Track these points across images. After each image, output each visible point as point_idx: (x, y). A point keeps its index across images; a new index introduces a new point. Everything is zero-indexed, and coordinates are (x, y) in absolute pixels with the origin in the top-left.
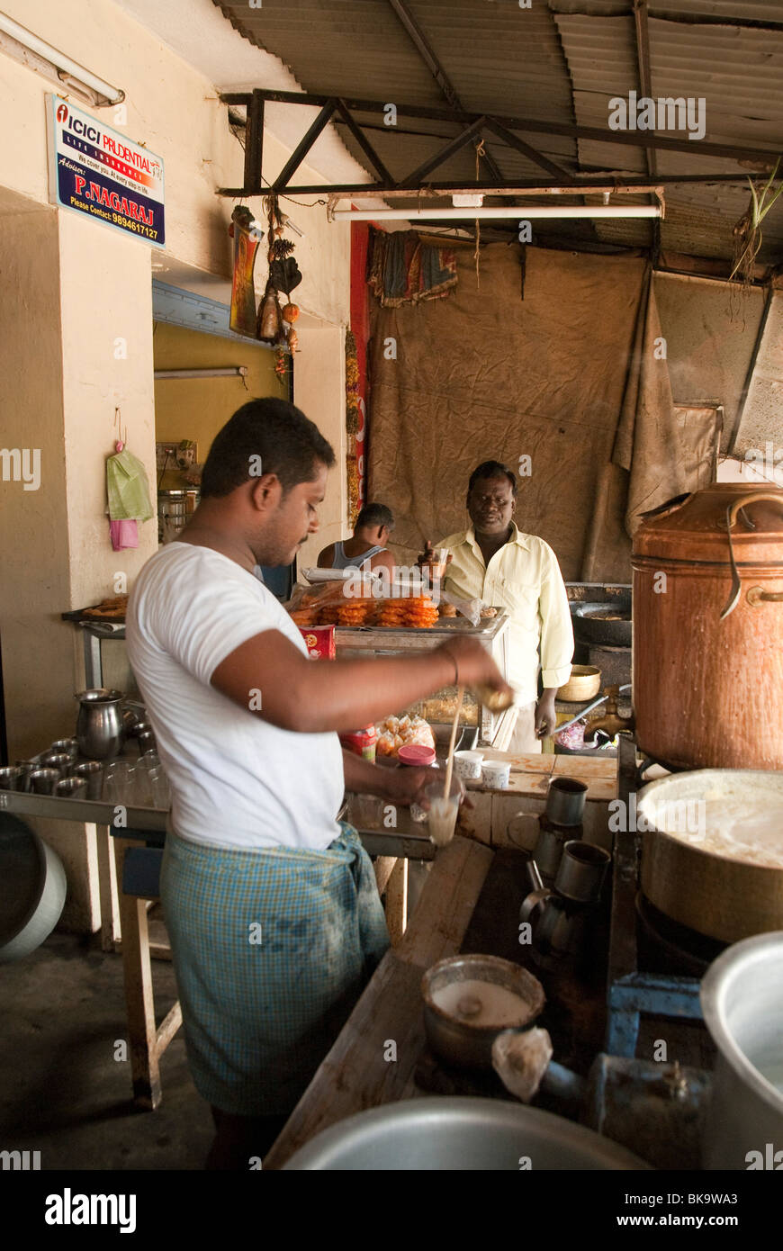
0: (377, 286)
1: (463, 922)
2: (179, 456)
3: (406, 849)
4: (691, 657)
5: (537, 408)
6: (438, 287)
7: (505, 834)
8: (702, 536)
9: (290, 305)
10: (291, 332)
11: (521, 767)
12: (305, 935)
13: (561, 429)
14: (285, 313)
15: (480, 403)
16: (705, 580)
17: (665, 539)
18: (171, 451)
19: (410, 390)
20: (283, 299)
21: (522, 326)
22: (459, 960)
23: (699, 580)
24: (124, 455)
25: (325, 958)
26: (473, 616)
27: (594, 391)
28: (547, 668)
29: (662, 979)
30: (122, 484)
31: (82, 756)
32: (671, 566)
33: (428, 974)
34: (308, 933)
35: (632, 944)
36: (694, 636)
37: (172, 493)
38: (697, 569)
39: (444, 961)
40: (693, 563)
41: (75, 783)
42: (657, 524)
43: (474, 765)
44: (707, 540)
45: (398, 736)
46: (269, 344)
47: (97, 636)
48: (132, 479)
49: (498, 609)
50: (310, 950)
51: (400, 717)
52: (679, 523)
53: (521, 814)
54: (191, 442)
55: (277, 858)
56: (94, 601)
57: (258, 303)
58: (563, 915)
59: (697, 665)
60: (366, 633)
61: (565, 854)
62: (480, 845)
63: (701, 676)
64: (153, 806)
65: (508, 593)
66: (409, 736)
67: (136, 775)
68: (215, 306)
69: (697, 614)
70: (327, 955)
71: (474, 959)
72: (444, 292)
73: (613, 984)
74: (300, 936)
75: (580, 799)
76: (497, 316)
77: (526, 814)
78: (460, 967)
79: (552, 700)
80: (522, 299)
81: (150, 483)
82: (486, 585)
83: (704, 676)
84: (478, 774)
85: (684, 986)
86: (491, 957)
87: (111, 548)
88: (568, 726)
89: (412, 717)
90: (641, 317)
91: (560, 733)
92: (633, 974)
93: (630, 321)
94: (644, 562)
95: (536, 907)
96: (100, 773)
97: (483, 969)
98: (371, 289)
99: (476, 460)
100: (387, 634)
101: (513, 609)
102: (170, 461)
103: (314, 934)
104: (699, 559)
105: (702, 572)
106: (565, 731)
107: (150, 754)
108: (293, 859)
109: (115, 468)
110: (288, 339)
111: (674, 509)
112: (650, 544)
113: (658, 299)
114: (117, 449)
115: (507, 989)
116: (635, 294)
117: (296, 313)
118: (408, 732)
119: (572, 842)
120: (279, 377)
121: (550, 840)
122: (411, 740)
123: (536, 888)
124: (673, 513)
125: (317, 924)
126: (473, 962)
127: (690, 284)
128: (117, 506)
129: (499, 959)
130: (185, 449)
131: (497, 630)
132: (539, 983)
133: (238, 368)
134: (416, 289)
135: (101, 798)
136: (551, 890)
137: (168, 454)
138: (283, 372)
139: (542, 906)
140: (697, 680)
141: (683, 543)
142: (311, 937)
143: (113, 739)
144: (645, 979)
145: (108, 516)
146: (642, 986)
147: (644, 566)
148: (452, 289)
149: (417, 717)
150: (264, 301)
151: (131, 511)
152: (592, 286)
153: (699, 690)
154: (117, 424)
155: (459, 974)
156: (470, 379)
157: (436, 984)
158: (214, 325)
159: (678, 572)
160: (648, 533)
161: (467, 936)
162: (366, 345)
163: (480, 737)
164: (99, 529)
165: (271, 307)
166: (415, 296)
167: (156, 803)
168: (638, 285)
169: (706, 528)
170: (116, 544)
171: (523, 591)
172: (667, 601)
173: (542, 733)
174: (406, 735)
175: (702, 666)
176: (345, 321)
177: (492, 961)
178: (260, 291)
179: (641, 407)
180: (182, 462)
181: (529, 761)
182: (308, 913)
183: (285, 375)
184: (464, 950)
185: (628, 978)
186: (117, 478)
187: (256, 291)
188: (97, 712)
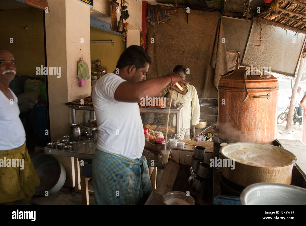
0: (149, 19)
1: (172, 184)
2: (96, 64)
3: (157, 165)
4: (234, 113)
5: (191, 52)
6: (165, 20)
7: (183, 161)
8: (238, 81)
9: (126, 23)
10: (127, 30)
11: (187, 144)
12: (122, 179)
13: (197, 57)
14: (125, 25)
15: (175, 50)
16: (238, 93)
17: (227, 82)
18: (94, 62)
19: (157, 47)
20: (124, 21)
21: (187, 30)
22: (172, 193)
23: (237, 93)
24: (82, 61)
25: (127, 186)
26: (175, 105)
27: (206, 47)
28: (193, 119)
29: (228, 197)
30: (82, 69)
31: (71, 140)
32: (229, 89)
33: (164, 196)
34: (123, 178)
35: (219, 187)
36: (235, 107)
37: (94, 73)
38: (236, 89)
39: (168, 193)
40: (235, 88)
41: (69, 147)
42: (226, 78)
43: (175, 143)
44: (239, 82)
45: (154, 136)
46: (120, 33)
47: (75, 109)
48: (84, 68)
49: (181, 103)
50: (123, 183)
51: (155, 131)
52: (231, 78)
53: (188, 155)
54: (99, 60)
55: (118, 157)
56: (74, 100)
57: (118, 22)
58: (199, 181)
59: (236, 115)
60: (146, 109)
61: (200, 165)
62: (176, 164)
63: (237, 118)
64: (90, 153)
65: (184, 99)
66: (157, 136)
67: (85, 145)
68: (106, 23)
69: (236, 102)
70: (128, 186)
71: (176, 192)
72: (166, 21)
73: (214, 198)
74: (121, 179)
75: (203, 152)
76: (180, 28)
77: (189, 155)
78: (172, 194)
79: (194, 128)
80: (187, 23)
81: (89, 69)
82: (178, 97)
83: (238, 118)
84: (176, 145)
85: (233, 198)
86: (181, 192)
87: (79, 86)
88: (198, 135)
89: (158, 131)
90: (219, 28)
91: (196, 137)
92: (220, 195)
93: (215, 29)
94: (222, 88)
95: (192, 179)
96: (76, 144)
97: (179, 195)
98: (147, 20)
99: (174, 65)
100: (152, 109)
101: (185, 103)
102: (94, 65)
103: (125, 179)
104: (237, 87)
105: (238, 90)
106: (197, 136)
107: (89, 139)
108: (122, 158)
109: (80, 65)
110: (126, 32)
111: (230, 74)
112: (223, 83)
113: (223, 23)
114: (80, 60)
115: (185, 200)
116: (217, 22)
117: (128, 25)
118: (157, 135)
119: (202, 162)
120: (123, 42)
121: (195, 162)
122: (158, 137)
123: (192, 174)
124: (230, 75)
125: (126, 177)
126: (176, 193)
127: (231, 19)
128: (80, 75)
129: (183, 192)
130: (98, 62)
131: (181, 108)
132: (193, 199)
133: (112, 40)
134: (159, 20)
135: (76, 151)
136: (196, 175)
137: (93, 63)
138: (124, 41)
139: (194, 179)
140: (236, 119)
141: (232, 83)
142: (124, 180)
143: (79, 136)
144: (223, 197)
145: (78, 78)
146: (222, 198)
147: (222, 89)
148: (169, 20)
149: (159, 131)
150: (119, 22)
151: (84, 76)
152: (205, 20)
153: (236, 122)
154: (80, 54)
155: (172, 196)
156: (173, 44)
157: (166, 199)
158: (106, 28)
159: (231, 91)
160: (223, 80)
161: (174, 187)
162: (146, 35)
163: (176, 137)
164: (75, 81)
165: (121, 23)
166: (159, 22)
167: (91, 152)
168: (218, 20)
169: (239, 79)
170: (80, 85)
171: (188, 99)
172: (228, 99)
173: (192, 137)
174: (156, 135)
175: (237, 115)
176: (140, 28)
177: (181, 193)
178: (118, 19)
179: (218, 52)
180: (97, 65)
181: (189, 142)
182: (124, 173)
183: (125, 41)
184: (173, 190)
185: (218, 196)
186: (80, 68)
187: (117, 20)
188: (75, 128)
